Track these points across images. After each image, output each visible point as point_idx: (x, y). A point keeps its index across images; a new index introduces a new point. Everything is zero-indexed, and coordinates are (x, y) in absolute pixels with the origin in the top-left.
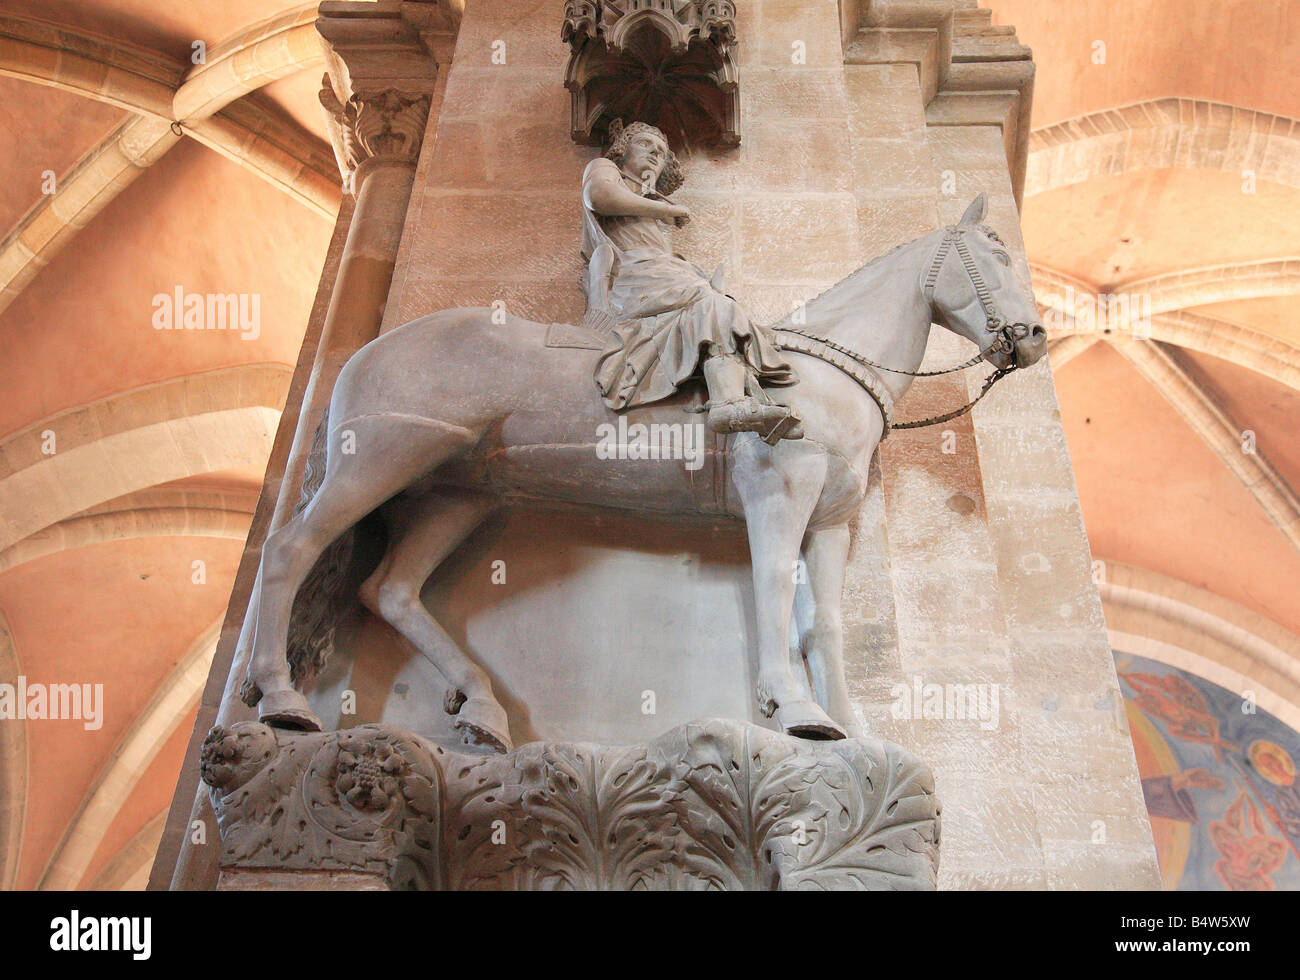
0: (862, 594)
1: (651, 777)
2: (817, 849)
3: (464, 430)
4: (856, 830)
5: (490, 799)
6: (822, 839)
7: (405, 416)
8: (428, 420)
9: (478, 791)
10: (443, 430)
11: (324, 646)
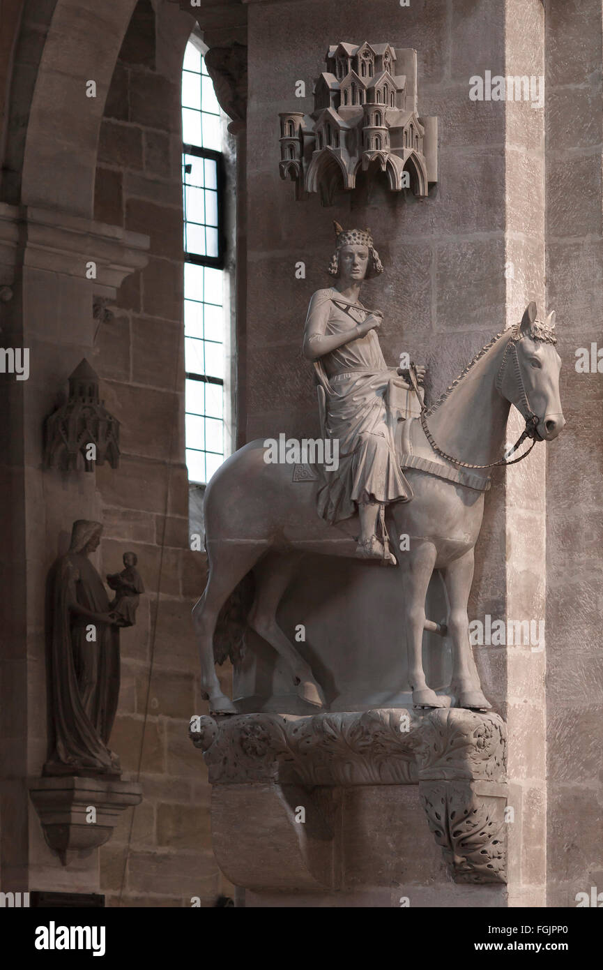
0: (492, 580)
1: (362, 734)
2: (428, 760)
3: (264, 541)
4: (442, 750)
5: (308, 742)
6: (429, 756)
7: (233, 540)
8: (244, 541)
9: (302, 739)
10: (253, 544)
11: (241, 647)
